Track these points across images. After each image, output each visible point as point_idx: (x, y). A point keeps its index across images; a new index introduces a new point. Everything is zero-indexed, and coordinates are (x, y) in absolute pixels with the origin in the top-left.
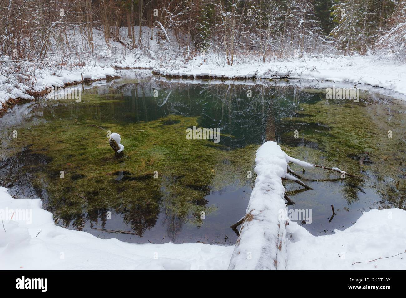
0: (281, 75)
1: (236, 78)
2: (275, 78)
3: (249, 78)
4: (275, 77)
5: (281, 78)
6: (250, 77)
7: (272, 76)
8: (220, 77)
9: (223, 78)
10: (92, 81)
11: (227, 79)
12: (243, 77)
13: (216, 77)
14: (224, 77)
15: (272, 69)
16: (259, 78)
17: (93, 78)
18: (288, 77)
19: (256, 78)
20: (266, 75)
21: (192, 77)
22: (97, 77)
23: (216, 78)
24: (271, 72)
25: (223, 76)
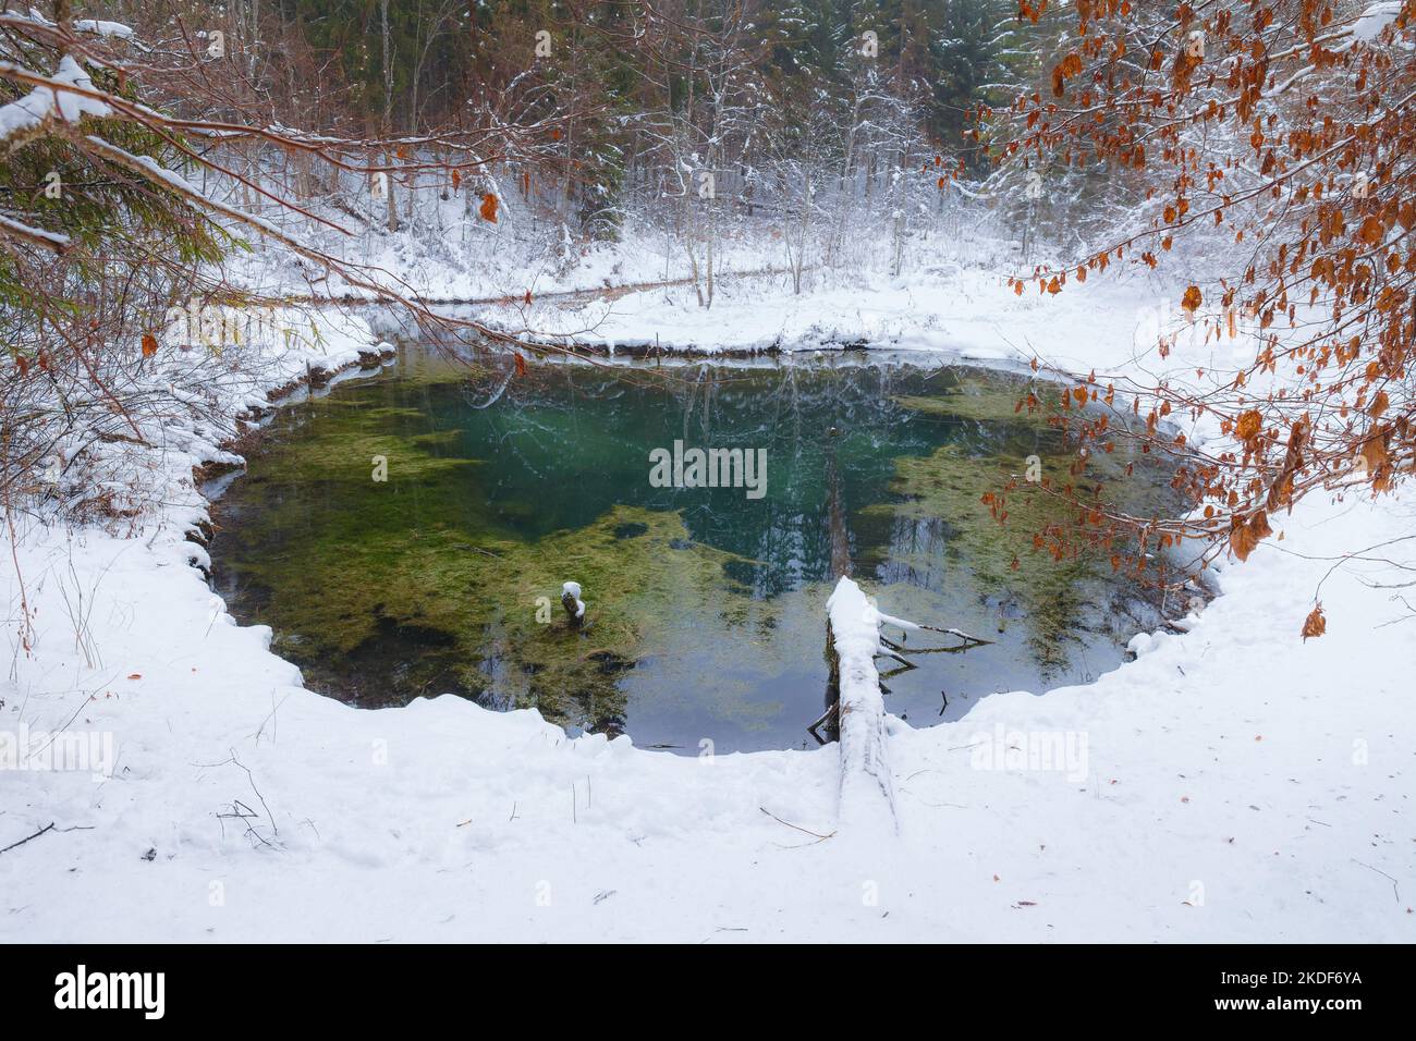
0: (847, 339)
1: (728, 351)
2: (831, 349)
3: (761, 352)
4: (831, 345)
5: (845, 349)
6: (763, 347)
7: (822, 344)
8: (683, 349)
9: (691, 354)
10: (331, 375)
11: (702, 354)
12: (744, 351)
13: (671, 349)
14: (694, 349)
15: (822, 327)
16: (790, 353)
17: (331, 367)
18: (866, 346)
19: (780, 352)
20: (807, 342)
21: (603, 350)
22: (338, 360)
23: (671, 352)
24: (820, 331)
25: (690, 347)
